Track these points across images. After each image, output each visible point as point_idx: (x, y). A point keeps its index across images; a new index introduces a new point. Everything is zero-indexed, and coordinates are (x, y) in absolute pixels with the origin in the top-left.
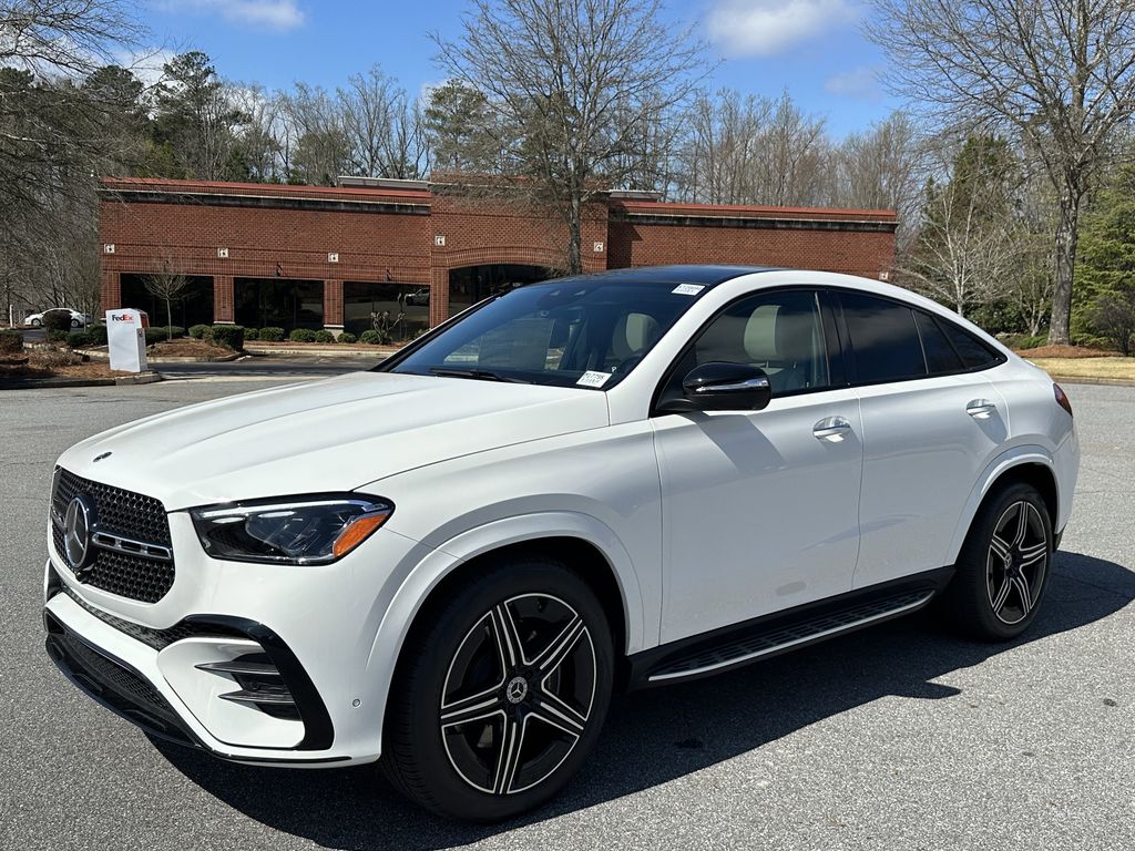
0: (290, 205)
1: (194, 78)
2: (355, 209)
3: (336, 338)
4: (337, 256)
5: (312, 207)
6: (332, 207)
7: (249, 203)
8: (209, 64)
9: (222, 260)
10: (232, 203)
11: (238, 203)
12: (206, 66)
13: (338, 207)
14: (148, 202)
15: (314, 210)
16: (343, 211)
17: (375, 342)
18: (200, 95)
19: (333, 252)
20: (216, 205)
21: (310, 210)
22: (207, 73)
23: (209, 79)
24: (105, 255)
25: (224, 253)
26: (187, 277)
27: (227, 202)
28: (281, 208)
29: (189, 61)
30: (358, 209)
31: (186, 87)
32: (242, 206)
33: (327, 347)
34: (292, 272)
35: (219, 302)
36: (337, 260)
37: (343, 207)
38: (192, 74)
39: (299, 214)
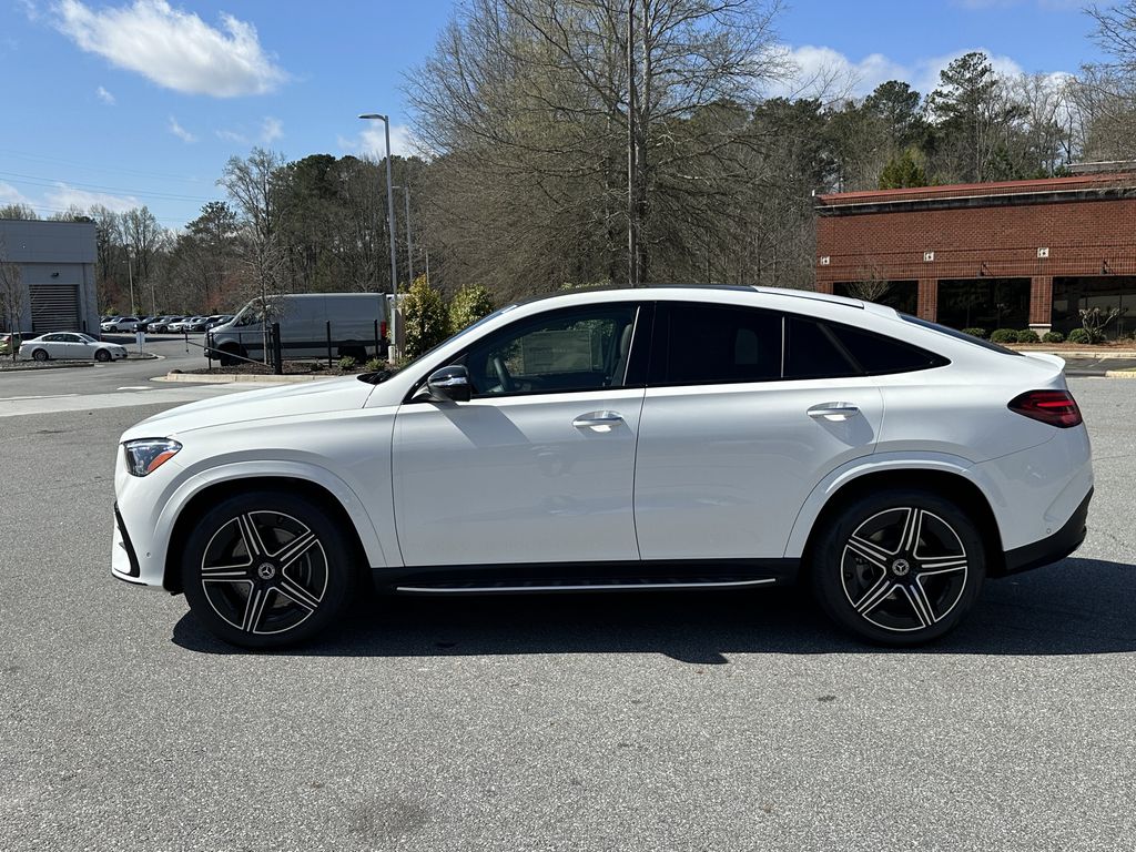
0: (1000, 203)
1: (970, 80)
2: (1071, 198)
3: (1040, 338)
4: (1047, 251)
5: (1023, 201)
6: (1044, 200)
7: (957, 204)
8: (986, 63)
9: (928, 263)
10: (941, 206)
11: (946, 205)
12: (983, 66)
13: (1050, 200)
14: (861, 214)
15: (1024, 205)
16: (1056, 203)
17: (1083, 341)
18: (975, 96)
19: (1044, 247)
20: (924, 210)
21: (1020, 205)
22: (984, 72)
23: (986, 78)
24: (822, 267)
25: (930, 257)
26: (889, 282)
27: (936, 206)
28: (990, 206)
29: (964, 64)
30: (1073, 198)
31: (961, 90)
32: (949, 209)
33: (1030, 348)
34: (996, 271)
35: (923, 305)
36: (1047, 255)
37: (1056, 199)
38: (968, 76)
39: (1008, 210)
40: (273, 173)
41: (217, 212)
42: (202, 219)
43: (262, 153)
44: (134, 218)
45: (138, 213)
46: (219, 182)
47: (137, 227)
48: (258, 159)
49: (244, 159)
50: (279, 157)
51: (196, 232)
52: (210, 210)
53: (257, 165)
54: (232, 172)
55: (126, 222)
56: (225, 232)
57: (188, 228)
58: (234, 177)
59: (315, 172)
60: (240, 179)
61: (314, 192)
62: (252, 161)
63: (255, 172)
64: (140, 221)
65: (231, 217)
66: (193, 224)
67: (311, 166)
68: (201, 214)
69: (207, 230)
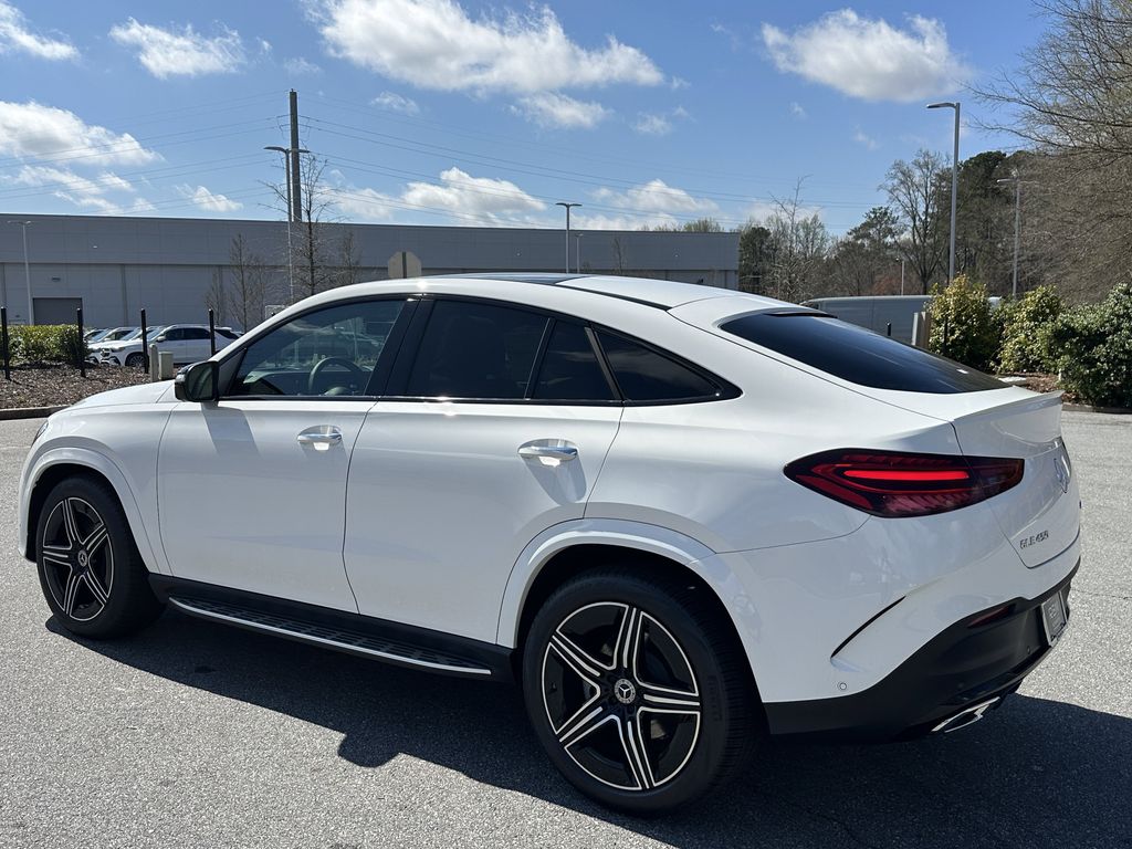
40: (937, 175)
41: (880, 218)
42: (864, 225)
43: (927, 154)
44: (806, 227)
45: (809, 222)
46: (880, 187)
47: (807, 234)
48: (922, 161)
49: (908, 162)
50: (945, 158)
51: (857, 238)
52: (873, 216)
53: (920, 167)
54: (895, 177)
55: (797, 230)
56: (885, 236)
57: (850, 234)
58: (896, 181)
59: (981, 171)
60: (902, 182)
61: (978, 192)
62: (916, 163)
63: (917, 176)
64: (811, 228)
65: (893, 223)
66: (855, 231)
67: (978, 165)
68: (864, 220)
69: (867, 236)
